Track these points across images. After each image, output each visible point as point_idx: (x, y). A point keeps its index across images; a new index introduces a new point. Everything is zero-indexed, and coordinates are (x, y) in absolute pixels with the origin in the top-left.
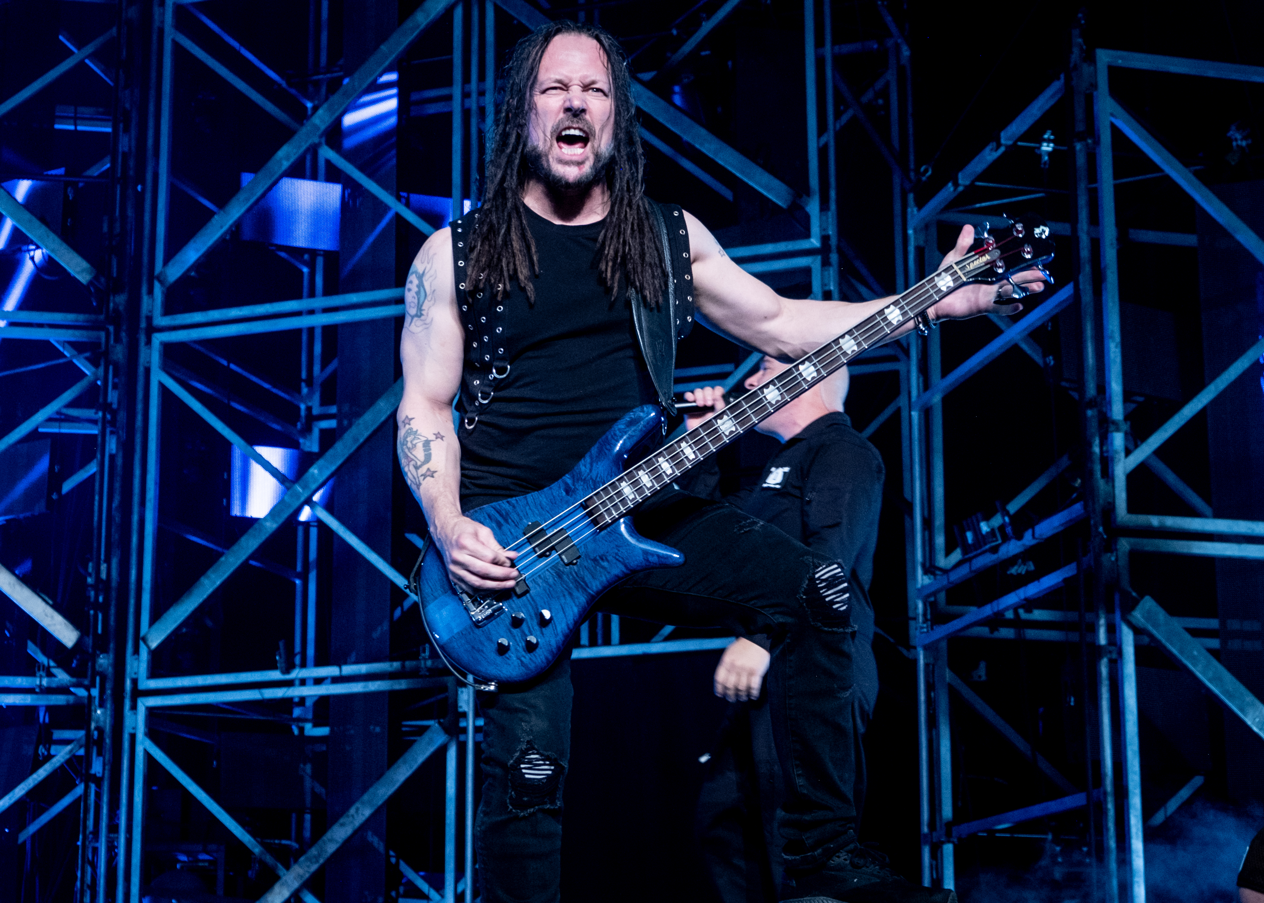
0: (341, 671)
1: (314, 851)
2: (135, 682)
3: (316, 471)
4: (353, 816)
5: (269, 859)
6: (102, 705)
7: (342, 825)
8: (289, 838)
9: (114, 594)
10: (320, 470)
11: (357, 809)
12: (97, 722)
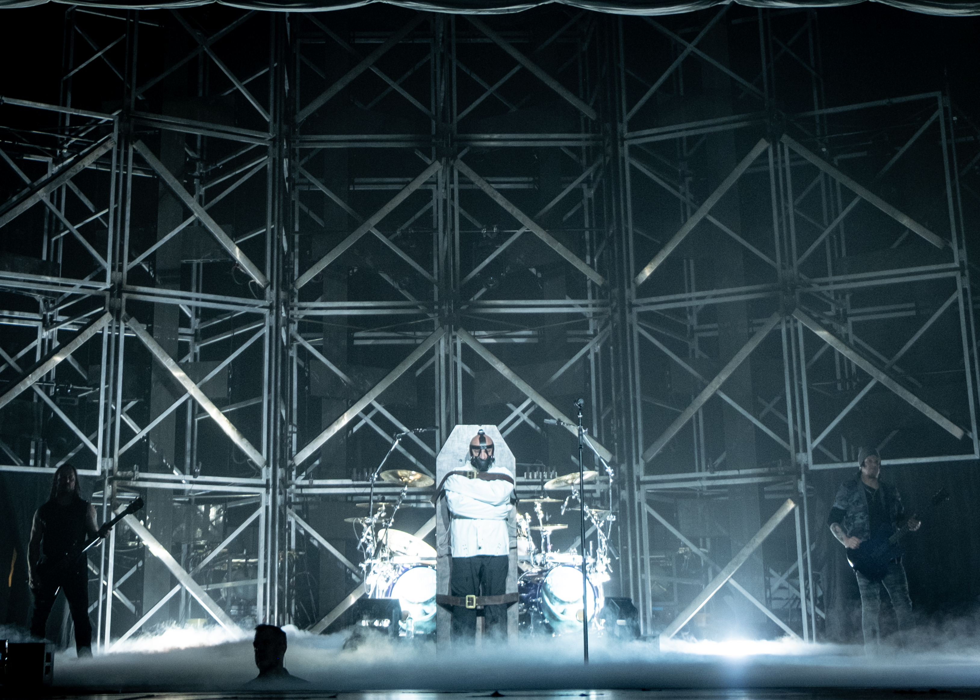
0: (739, 473)
2: (638, 477)
6: (624, 488)
7: (748, 548)
9: (625, 436)
12: (623, 497)
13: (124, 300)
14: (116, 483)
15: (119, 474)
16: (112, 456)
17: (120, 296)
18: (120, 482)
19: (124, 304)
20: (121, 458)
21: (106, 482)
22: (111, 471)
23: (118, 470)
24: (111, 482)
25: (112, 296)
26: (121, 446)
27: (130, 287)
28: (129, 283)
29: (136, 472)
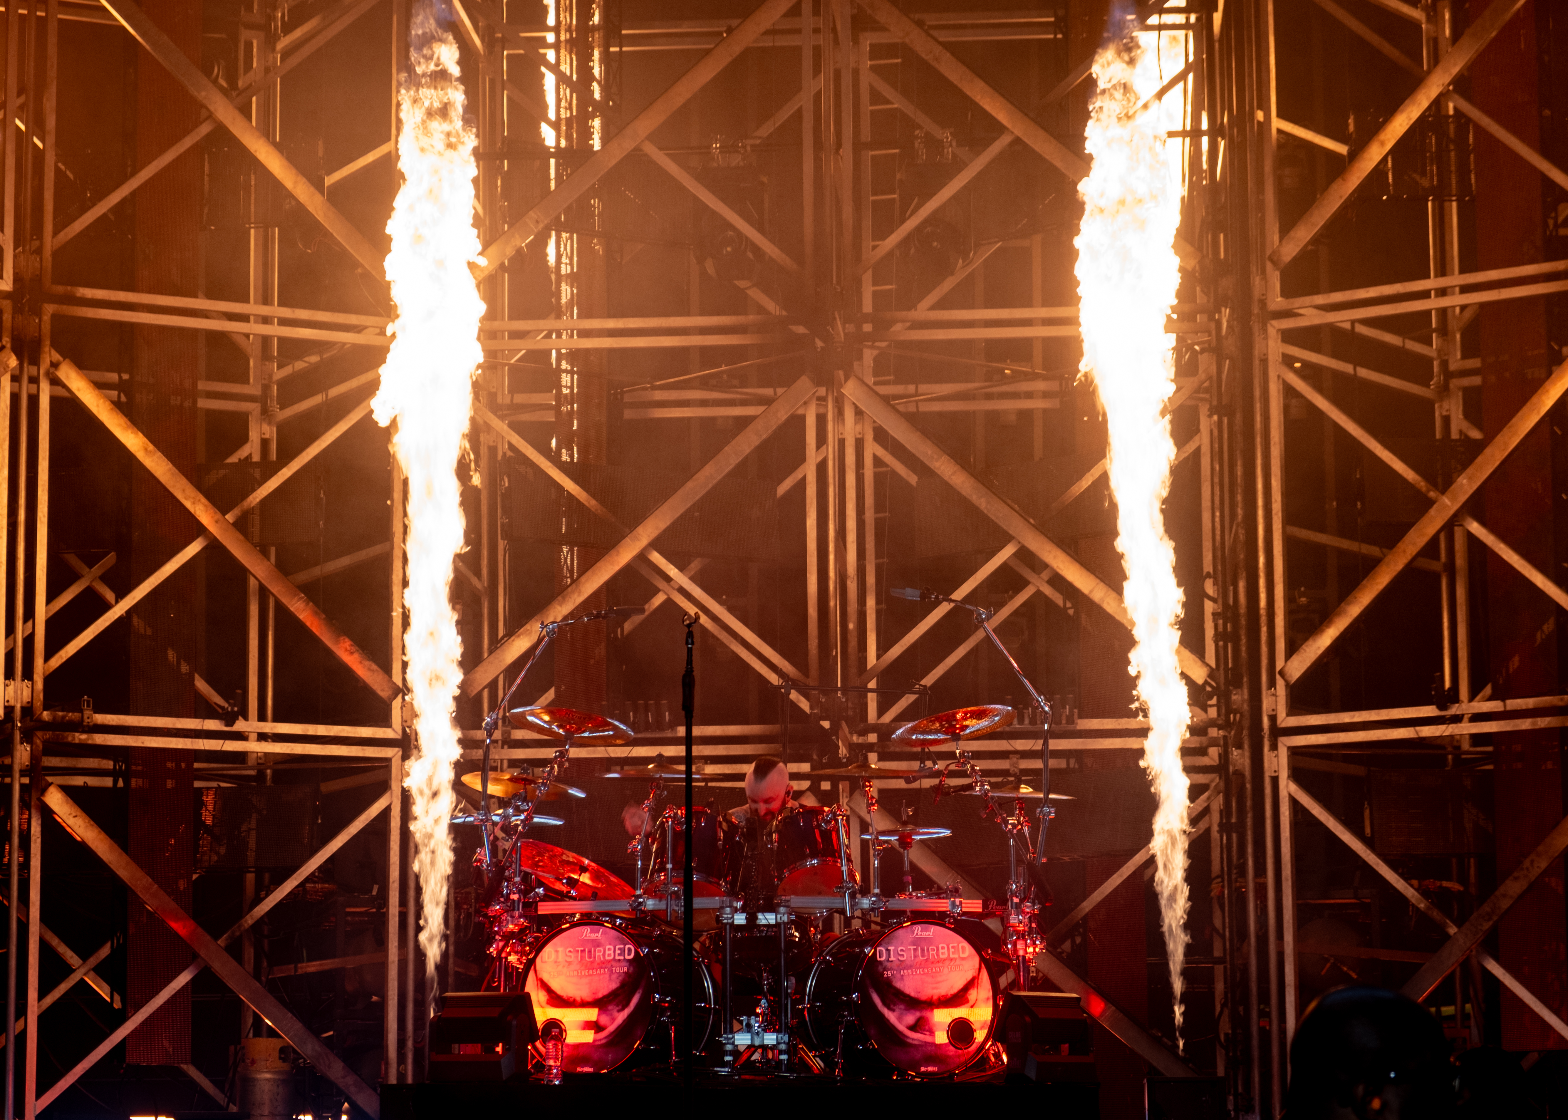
0: (1505, 706)
1: (1486, 908)
2: (1273, 718)
3: (1465, 481)
4: (1527, 869)
5: (1436, 914)
6: (1239, 746)
7: (1516, 878)
8: (1449, 879)
9: (1243, 621)
10: (1470, 479)
11: (1532, 862)
12: (1234, 765)
13: (46, 318)
14: (40, 738)
15: (46, 715)
16: (28, 674)
17: (37, 312)
18: (48, 735)
19: (46, 327)
20: (49, 679)
21: (18, 736)
22: (27, 710)
23: (45, 708)
24: (27, 737)
25: (17, 310)
26: (47, 657)
27: (60, 289)
28: (56, 281)
29: (87, 713)
